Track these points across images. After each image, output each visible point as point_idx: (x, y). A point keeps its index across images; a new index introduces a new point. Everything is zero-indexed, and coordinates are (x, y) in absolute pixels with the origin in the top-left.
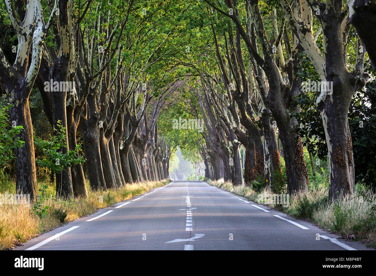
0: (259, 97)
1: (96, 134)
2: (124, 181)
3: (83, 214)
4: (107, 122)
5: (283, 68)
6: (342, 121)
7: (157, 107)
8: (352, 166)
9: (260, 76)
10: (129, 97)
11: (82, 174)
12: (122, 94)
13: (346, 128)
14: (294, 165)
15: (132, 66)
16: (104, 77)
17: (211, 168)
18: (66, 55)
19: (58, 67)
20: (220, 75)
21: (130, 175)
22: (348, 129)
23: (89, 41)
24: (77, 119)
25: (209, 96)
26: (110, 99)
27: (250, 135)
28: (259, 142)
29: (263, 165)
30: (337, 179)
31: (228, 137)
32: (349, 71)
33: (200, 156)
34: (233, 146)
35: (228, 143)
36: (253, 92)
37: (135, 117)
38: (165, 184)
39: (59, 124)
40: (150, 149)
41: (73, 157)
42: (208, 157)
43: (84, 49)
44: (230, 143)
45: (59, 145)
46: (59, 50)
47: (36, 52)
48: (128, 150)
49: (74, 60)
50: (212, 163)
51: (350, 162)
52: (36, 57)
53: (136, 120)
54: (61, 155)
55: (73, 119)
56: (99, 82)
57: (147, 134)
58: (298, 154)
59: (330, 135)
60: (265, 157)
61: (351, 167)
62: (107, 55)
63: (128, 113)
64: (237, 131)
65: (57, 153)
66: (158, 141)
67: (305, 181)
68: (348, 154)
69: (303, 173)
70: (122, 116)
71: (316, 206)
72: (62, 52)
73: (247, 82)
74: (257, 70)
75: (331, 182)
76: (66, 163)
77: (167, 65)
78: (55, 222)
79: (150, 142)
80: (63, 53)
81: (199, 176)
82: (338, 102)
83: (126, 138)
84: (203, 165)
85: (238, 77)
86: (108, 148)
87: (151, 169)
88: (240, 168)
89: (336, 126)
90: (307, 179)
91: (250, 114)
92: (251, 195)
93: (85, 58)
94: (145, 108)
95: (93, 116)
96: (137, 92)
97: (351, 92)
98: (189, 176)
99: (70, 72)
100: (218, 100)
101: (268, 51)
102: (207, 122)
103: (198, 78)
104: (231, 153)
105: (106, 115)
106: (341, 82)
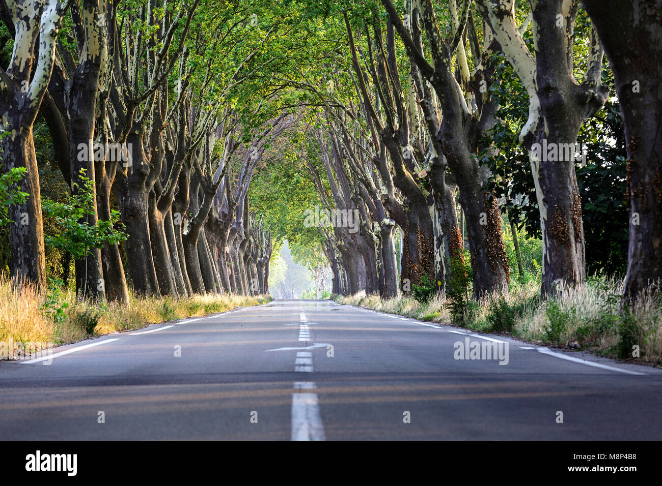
0: (427, 143)
1: (142, 201)
2: (191, 289)
3: (124, 326)
4: (160, 184)
5: (467, 84)
6: (564, 166)
7: (248, 166)
8: (581, 242)
9: (428, 100)
10: (200, 139)
11: (119, 266)
12: (188, 137)
13: (570, 179)
14: (485, 248)
15: (205, 87)
16: (157, 103)
17: (344, 274)
18: (94, 58)
19: (79, 79)
20: (359, 106)
21: (201, 279)
22: (574, 181)
23: (131, 41)
24: (111, 171)
25: (339, 141)
26: (167, 144)
27: (410, 207)
28: (425, 217)
29: (432, 257)
30: (555, 264)
31: (372, 214)
32: (577, 83)
33: (323, 256)
34: (382, 230)
35: (373, 227)
36: (416, 130)
37: (210, 178)
38: (261, 302)
39: (83, 175)
40: (236, 239)
41: (107, 232)
42: (337, 255)
43: (122, 56)
44: (376, 224)
45: (81, 210)
46: (81, 50)
47: (45, 48)
48: (197, 235)
49: (106, 70)
50: (345, 266)
51: (577, 237)
52: (45, 56)
53: (212, 182)
54: (86, 228)
55: (105, 172)
56: (149, 110)
57: (230, 210)
58: (492, 231)
59: (543, 191)
60: (435, 242)
61: (579, 245)
62: (163, 65)
63: (197, 171)
64: (388, 201)
65: (80, 225)
66: (250, 227)
67: (504, 276)
68: (575, 222)
69: (499, 262)
70: (187, 175)
71: (520, 311)
72: (86, 53)
73: (405, 112)
74: (422, 89)
75: (545, 270)
76: (94, 242)
77: (266, 86)
78: (78, 332)
79: (235, 226)
80: (88, 55)
81: (322, 291)
82: (557, 135)
83: (193, 215)
84: (329, 273)
85: (390, 103)
86: (163, 229)
87: (238, 274)
88: (394, 268)
89: (553, 175)
90: (506, 273)
91: (411, 167)
92: (412, 310)
93: (124, 72)
94: (227, 163)
95: (138, 170)
96: (214, 135)
97: (579, 117)
98: (304, 294)
99: (99, 90)
100: (356, 150)
101: (440, 53)
102: (337, 191)
103: (320, 109)
104: (378, 243)
105: (160, 169)
106: (562, 101)
